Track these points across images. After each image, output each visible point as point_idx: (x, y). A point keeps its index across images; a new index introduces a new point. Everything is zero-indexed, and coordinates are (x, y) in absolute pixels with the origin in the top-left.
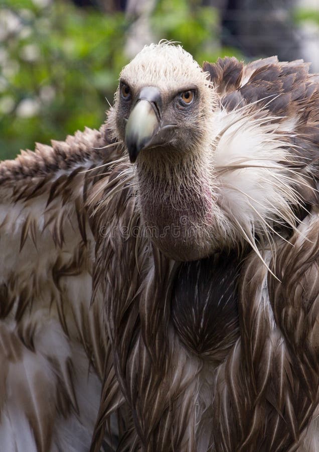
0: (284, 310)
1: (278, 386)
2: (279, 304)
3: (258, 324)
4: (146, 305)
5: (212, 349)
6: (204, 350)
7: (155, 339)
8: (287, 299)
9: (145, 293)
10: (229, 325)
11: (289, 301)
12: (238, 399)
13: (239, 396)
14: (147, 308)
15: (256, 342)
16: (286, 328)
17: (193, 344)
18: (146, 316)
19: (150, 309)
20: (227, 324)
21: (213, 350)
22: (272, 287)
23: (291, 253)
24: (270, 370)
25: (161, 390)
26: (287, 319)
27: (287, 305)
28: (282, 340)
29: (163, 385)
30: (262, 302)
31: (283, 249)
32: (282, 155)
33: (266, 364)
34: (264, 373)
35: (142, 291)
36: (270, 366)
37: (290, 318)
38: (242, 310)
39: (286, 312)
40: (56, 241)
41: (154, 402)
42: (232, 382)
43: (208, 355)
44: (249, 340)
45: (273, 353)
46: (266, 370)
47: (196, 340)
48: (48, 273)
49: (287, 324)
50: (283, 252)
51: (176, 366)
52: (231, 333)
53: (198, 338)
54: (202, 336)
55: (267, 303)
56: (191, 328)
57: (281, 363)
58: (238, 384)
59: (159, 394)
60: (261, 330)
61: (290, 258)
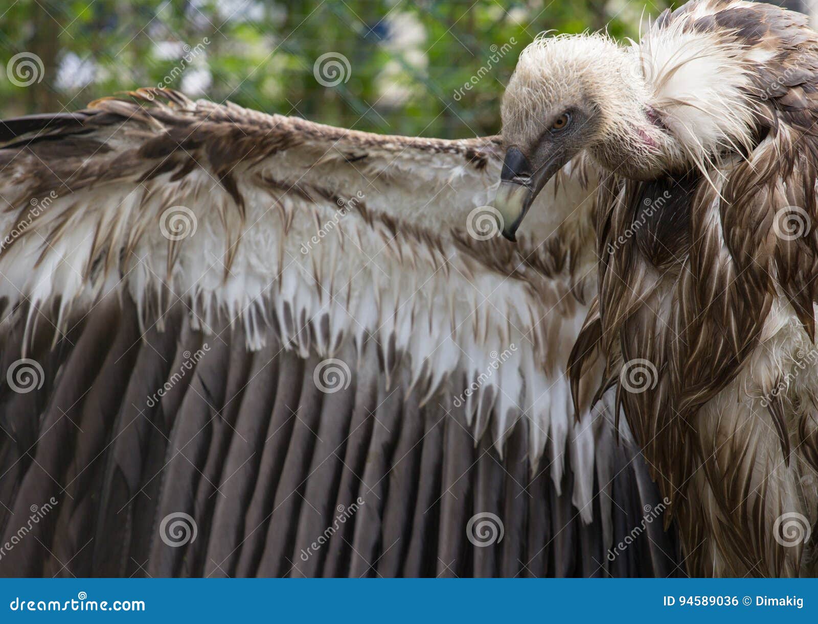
0: (732, 229)
1: (723, 303)
2: (728, 224)
3: (708, 242)
4: (617, 219)
5: (664, 263)
6: (658, 263)
7: (622, 252)
8: (737, 219)
9: (617, 207)
10: (680, 240)
11: (738, 221)
12: (687, 315)
13: (688, 312)
14: (618, 222)
15: (705, 259)
16: (733, 247)
17: (649, 257)
18: (616, 230)
19: (619, 222)
20: (679, 238)
21: (667, 263)
22: (723, 207)
23: (743, 176)
24: (716, 288)
25: (621, 303)
26: (734, 238)
27: (735, 224)
28: (730, 258)
29: (624, 299)
30: (714, 219)
31: (737, 170)
32: (744, 82)
33: (712, 282)
34: (710, 290)
35: (614, 206)
36: (717, 284)
37: (737, 238)
38: (692, 227)
39: (734, 232)
40: (582, 184)
41: (615, 315)
42: (684, 297)
43: (663, 269)
44: (697, 256)
45: (720, 271)
46: (712, 287)
47: (650, 252)
48: (588, 220)
49: (734, 243)
50: (738, 172)
51: (636, 280)
52: (683, 248)
53: (652, 251)
54: (656, 250)
55: (718, 220)
56: (646, 241)
57: (726, 281)
58: (688, 300)
59: (619, 307)
60: (710, 249)
61: (743, 179)
